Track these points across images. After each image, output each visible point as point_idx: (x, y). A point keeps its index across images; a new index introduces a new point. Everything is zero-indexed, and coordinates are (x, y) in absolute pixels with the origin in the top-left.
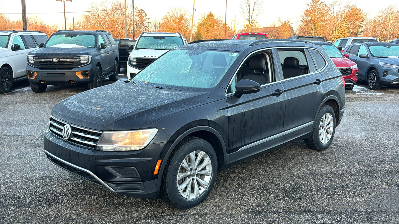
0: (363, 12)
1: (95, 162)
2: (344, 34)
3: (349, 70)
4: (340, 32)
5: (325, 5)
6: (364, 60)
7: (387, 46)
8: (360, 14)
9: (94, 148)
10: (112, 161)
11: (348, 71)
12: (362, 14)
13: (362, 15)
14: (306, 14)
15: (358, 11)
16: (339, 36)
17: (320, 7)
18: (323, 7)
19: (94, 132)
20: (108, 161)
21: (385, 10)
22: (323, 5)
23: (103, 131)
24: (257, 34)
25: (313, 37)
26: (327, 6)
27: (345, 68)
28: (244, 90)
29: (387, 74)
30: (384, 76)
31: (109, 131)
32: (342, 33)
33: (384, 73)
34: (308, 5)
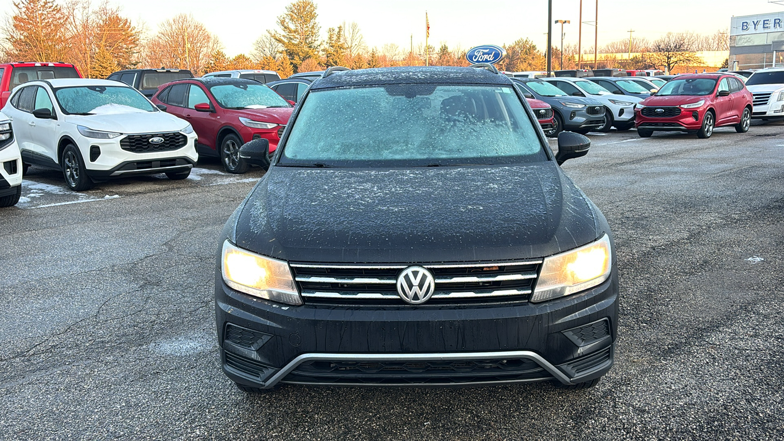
0: (132, 25)
1: (548, 326)
2: (109, 68)
4: (102, 65)
5: (56, 8)
8: (128, 30)
9: (527, 301)
10: (576, 315)
12: (130, 29)
13: (131, 31)
14: (15, 26)
15: (122, 24)
16: (102, 72)
17: (46, 13)
18: (52, 11)
20: (571, 317)
21: (173, 23)
22: (53, 8)
23: (543, 258)
25: (171, 71)
26: (60, 9)
29: (575, 115)
30: (571, 118)
31: (553, 255)
32: (106, 66)
33: (571, 115)
34: (17, 6)
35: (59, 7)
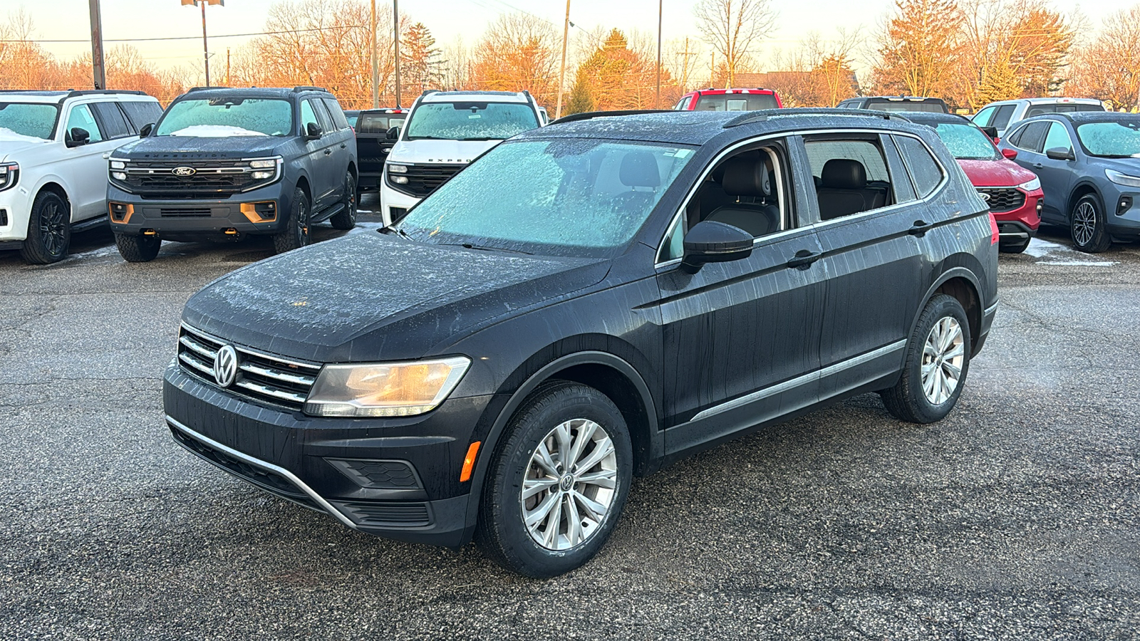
0: (1066, 23)
1: (303, 446)
2: (1005, 90)
3: (1015, 194)
4: (995, 84)
5: (950, 5)
6: (1063, 165)
7: (1130, 125)
8: (1056, 30)
9: (299, 410)
10: (347, 442)
11: (1013, 197)
12: (1060, 30)
13: (1062, 32)
14: (893, 33)
15: (1050, 22)
16: (993, 95)
17: (935, 12)
18: (945, 10)
19: (299, 366)
20: (336, 443)
21: (1130, 16)
22: (946, 5)
23: (324, 364)
24: (748, 92)
25: (911, 100)
26: (956, 6)
27: (1005, 190)
28: (707, 252)
29: (1129, 204)
30: (1121, 210)
31: (339, 363)
32: (1001, 86)
33: (1120, 203)
34: (899, 5)
35: (954, 3)
